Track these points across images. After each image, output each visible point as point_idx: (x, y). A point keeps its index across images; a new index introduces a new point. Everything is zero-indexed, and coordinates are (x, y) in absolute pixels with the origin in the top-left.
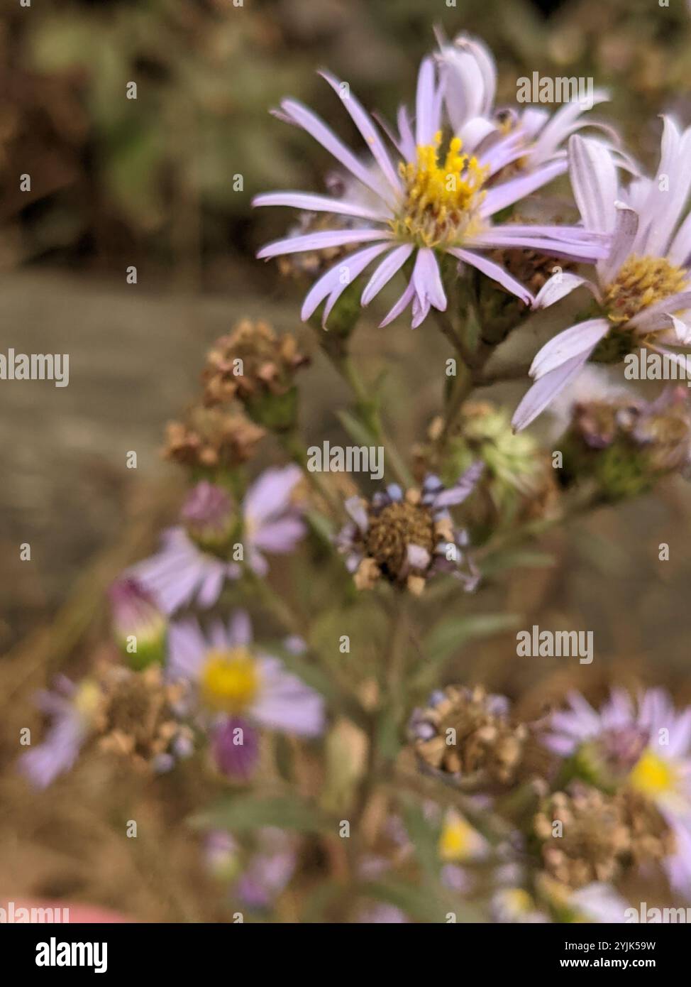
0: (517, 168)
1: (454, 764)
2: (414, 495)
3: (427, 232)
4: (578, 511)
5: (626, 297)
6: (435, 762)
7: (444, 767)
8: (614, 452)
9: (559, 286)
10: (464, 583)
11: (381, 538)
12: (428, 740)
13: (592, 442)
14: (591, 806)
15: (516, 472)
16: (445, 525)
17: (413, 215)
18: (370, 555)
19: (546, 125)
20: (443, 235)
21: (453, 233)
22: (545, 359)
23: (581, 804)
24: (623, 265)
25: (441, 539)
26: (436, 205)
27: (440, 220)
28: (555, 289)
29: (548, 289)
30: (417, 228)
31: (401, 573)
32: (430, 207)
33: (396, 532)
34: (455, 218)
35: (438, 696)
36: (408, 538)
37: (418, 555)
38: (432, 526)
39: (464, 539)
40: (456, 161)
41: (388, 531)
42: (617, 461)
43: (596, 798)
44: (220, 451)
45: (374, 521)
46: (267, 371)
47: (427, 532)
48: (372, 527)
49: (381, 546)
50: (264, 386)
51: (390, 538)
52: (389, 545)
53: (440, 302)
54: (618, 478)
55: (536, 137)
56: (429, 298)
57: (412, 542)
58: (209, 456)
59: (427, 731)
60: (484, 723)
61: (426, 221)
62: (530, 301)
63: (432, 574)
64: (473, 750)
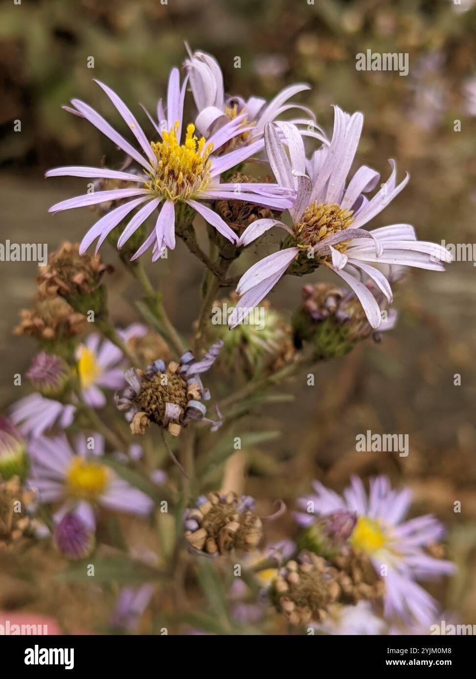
0: (242, 139)
1: (212, 546)
2: (173, 366)
3: (171, 190)
4: (304, 366)
5: (310, 231)
6: (199, 546)
7: (205, 549)
8: (326, 326)
9: (256, 229)
10: (211, 425)
11: (148, 398)
12: (193, 531)
13: (316, 316)
14: (315, 569)
15: (263, 338)
16: (195, 386)
17: (162, 178)
18: (143, 409)
19: (263, 108)
20: (182, 192)
21: (188, 190)
22: (247, 280)
23: (307, 568)
24: (307, 210)
25: (192, 397)
26: (176, 171)
27: (179, 182)
28: (252, 232)
29: (248, 232)
30: (165, 187)
31: (164, 421)
32: (171, 172)
33: (159, 394)
34: (190, 180)
35: (202, 500)
36: (167, 398)
37: (173, 410)
38: (186, 388)
39: (208, 396)
40: (190, 141)
41: (153, 392)
42: (328, 332)
43: (319, 562)
44: (57, 330)
45: (145, 384)
46: (78, 278)
47: (182, 393)
48: (144, 390)
49: (149, 404)
50: (78, 288)
51: (155, 397)
52: (154, 404)
53: (171, 243)
54: (329, 343)
55: (258, 117)
56: (164, 239)
57: (171, 400)
58: (48, 332)
59: (193, 525)
60: (232, 519)
61: (170, 182)
62: (235, 241)
63: (187, 420)
64: (224, 538)
